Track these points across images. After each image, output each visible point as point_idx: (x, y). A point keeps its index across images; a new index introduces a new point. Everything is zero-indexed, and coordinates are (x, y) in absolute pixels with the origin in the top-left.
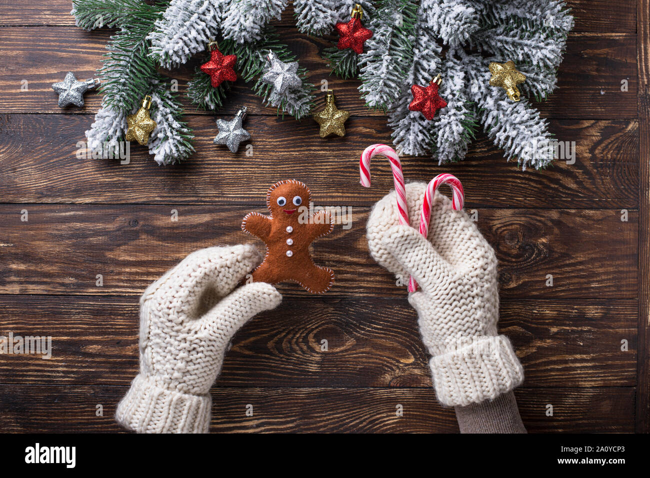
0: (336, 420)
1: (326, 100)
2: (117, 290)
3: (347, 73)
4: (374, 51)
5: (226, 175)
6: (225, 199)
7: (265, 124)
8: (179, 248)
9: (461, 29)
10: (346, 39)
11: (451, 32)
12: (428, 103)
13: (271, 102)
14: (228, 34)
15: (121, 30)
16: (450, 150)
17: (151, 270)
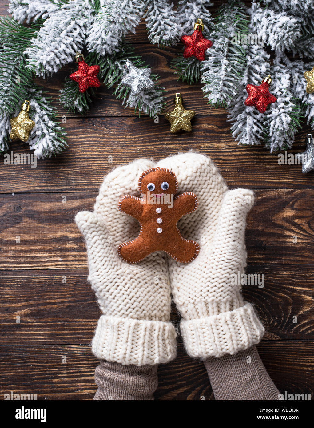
0: (191, 370)
1: (175, 103)
2: (5, 265)
3: (191, 79)
4: (214, 58)
5: (93, 167)
6: (93, 187)
7: (125, 124)
8: (55, 229)
9: (286, 36)
10: (190, 49)
11: (278, 39)
12: (261, 99)
13: (129, 104)
14: (92, 48)
15: (3, 48)
16: (280, 138)
17: (33, 248)
